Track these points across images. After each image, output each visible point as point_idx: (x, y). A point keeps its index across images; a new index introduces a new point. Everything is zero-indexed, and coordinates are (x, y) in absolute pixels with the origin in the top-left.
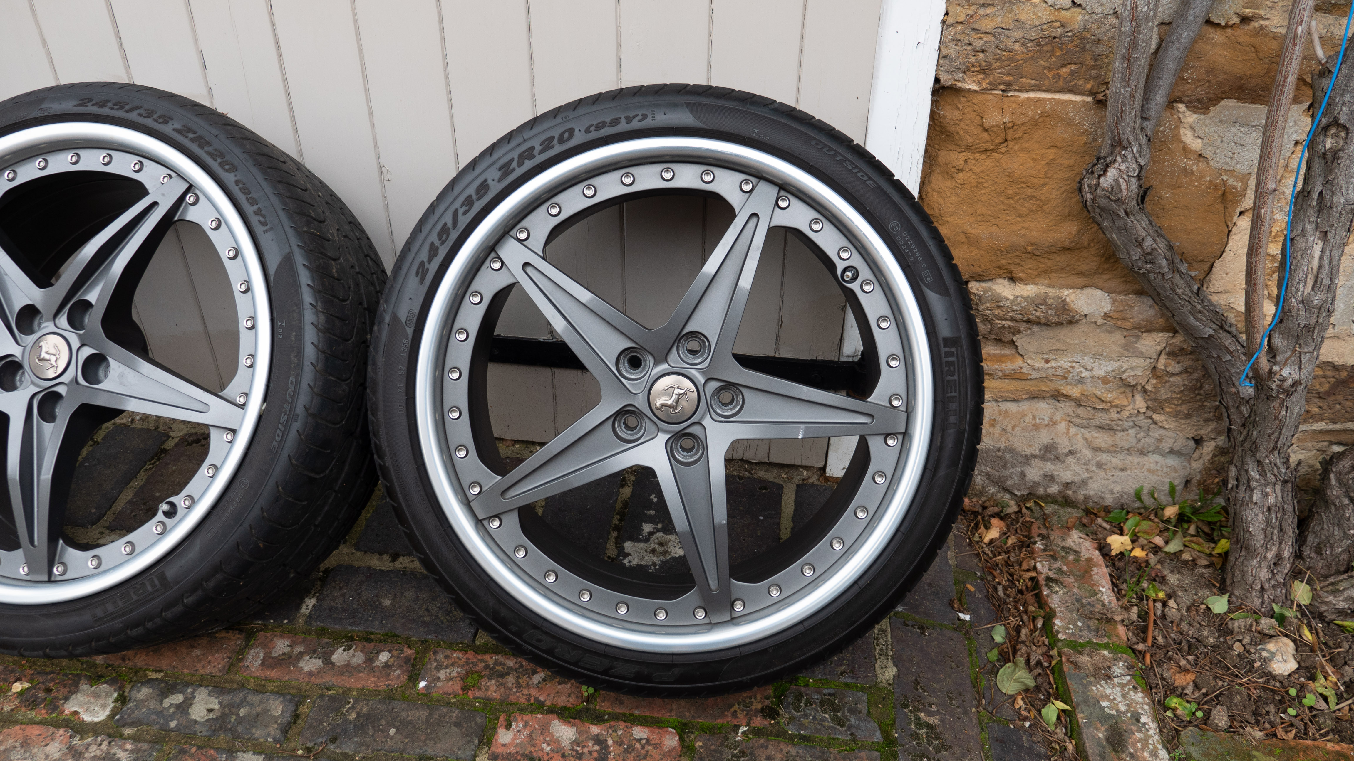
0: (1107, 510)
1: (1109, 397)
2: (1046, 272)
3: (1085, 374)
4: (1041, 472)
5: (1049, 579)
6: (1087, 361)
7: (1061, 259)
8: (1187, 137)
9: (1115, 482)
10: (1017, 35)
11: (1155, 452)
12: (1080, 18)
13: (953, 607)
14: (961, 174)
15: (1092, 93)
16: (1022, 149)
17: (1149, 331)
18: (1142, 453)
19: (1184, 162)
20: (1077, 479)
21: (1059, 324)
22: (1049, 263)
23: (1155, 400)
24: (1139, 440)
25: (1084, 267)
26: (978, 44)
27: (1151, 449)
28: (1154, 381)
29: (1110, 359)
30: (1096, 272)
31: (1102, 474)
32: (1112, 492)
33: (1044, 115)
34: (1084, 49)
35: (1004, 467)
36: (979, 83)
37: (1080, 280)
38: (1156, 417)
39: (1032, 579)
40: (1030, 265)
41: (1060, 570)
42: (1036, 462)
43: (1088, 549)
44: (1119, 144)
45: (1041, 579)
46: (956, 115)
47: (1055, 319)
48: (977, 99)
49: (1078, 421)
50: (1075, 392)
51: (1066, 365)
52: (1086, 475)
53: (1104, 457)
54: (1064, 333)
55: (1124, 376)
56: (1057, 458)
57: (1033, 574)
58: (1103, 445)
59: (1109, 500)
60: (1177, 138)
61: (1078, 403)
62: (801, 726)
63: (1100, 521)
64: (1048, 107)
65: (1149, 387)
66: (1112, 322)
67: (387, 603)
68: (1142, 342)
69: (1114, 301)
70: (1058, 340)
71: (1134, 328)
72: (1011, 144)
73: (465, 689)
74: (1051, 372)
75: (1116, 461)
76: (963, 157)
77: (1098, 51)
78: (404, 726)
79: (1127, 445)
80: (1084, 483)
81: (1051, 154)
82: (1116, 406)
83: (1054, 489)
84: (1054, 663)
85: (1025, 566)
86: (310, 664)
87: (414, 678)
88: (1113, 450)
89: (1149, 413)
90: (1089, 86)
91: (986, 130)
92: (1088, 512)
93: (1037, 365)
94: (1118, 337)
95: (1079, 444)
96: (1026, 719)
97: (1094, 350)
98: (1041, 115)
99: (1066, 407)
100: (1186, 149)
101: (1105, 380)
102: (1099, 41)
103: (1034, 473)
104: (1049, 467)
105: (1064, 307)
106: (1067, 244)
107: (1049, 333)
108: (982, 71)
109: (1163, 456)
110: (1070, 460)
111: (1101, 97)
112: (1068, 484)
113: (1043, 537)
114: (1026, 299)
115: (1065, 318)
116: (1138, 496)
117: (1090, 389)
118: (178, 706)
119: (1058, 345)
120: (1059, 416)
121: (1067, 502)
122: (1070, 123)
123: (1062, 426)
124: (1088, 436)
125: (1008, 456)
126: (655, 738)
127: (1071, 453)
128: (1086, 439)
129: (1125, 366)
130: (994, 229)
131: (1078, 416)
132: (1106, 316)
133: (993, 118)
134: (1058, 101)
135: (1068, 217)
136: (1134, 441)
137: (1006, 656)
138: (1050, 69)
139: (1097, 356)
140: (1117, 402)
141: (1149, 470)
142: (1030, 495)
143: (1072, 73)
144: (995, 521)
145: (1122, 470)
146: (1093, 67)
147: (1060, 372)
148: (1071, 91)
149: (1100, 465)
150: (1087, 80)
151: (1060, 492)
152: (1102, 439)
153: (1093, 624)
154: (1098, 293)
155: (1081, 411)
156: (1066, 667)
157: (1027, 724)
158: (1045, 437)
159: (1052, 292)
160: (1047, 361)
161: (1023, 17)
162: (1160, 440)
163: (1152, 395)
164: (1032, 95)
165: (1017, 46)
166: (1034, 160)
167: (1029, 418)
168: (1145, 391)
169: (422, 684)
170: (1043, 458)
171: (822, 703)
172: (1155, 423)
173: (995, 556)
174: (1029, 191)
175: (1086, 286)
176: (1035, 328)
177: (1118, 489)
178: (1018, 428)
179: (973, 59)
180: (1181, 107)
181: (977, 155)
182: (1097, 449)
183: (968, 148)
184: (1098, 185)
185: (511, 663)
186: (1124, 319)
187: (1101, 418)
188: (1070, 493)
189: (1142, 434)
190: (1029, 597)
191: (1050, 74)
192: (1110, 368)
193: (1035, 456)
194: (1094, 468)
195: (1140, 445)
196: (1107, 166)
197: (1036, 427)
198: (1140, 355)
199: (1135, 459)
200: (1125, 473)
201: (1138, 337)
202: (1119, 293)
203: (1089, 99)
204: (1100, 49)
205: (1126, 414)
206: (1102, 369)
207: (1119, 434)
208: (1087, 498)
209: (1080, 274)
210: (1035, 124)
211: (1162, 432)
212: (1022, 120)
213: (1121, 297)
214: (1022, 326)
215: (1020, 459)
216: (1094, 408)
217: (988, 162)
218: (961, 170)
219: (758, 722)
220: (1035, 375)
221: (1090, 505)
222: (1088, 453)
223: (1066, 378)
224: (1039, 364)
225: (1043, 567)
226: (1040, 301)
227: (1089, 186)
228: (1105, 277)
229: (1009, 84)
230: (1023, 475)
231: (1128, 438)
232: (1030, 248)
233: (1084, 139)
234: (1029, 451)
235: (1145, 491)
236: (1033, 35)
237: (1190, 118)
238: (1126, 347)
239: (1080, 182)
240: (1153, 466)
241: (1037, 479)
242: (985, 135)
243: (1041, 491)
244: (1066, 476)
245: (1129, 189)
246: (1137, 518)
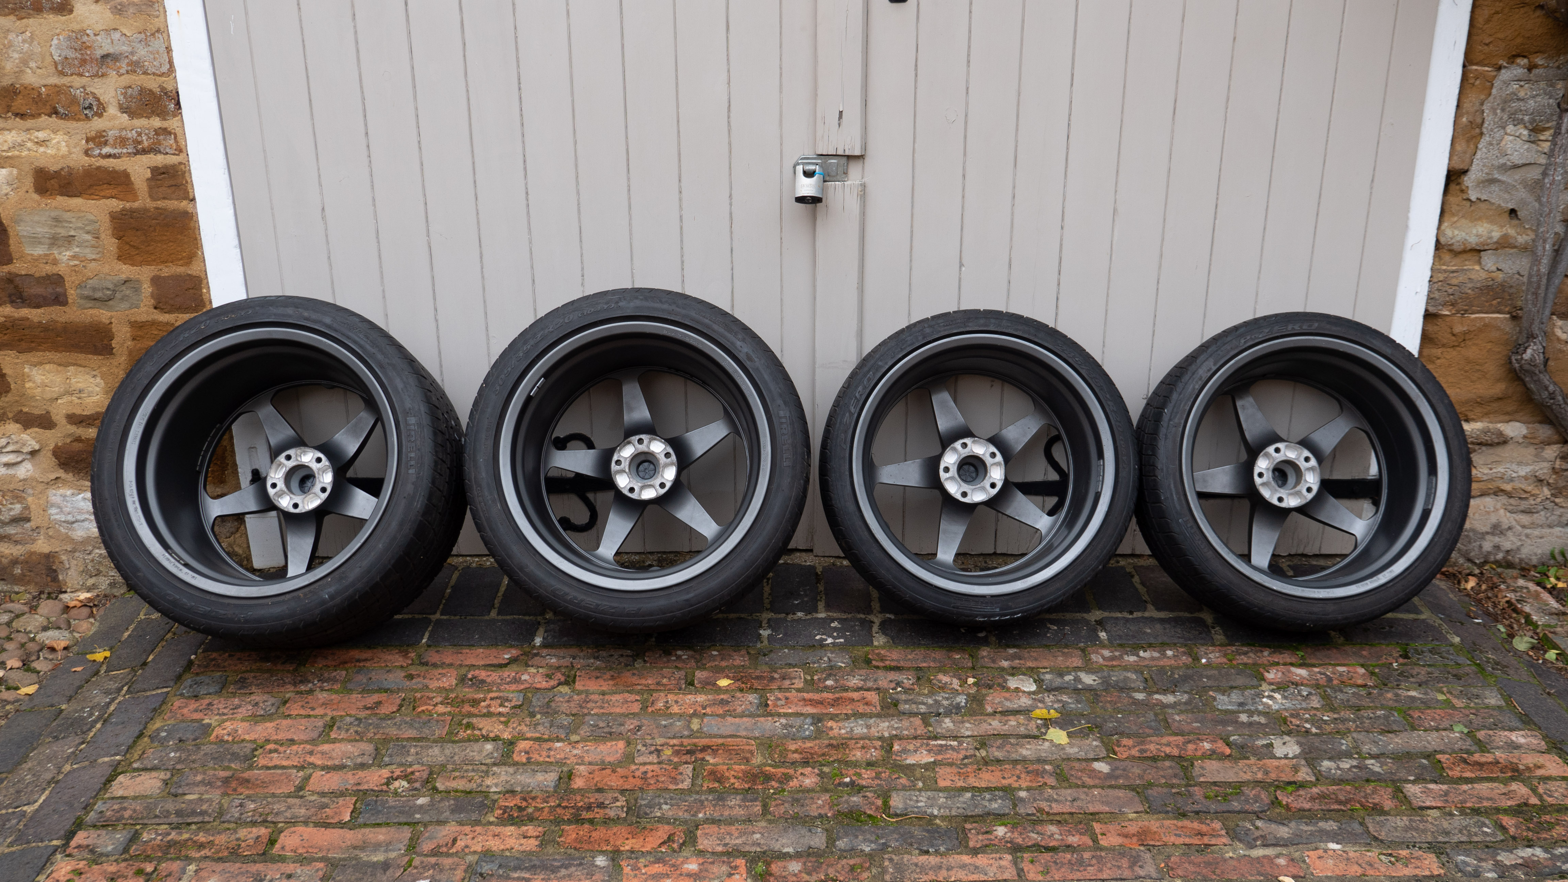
0: (1535, 566)
1: (1529, 488)
2: (1486, 414)
3: (1514, 475)
4: (1492, 544)
5: (1517, 600)
6: (1514, 467)
7: (1495, 405)
8: (1559, 333)
9: (1537, 547)
10: (1470, 285)
11: (1557, 526)
12: (1501, 276)
13: (1470, 616)
14: (1439, 361)
15: (1509, 313)
16: (1474, 344)
17: (1549, 444)
18: (1550, 526)
19: (1559, 346)
20: (1514, 547)
21: (1498, 444)
22: (1489, 408)
23: (1556, 488)
24: (1547, 518)
25: (1509, 409)
26: (1450, 291)
27: (1556, 523)
28: (1554, 476)
29: (1527, 464)
30: (1516, 412)
31: (1529, 541)
32: (1536, 555)
33: (1486, 325)
34: (1504, 291)
35: (1470, 542)
36: (1450, 311)
37: (1507, 418)
38: (1557, 500)
39: (1507, 602)
40: (1478, 410)
41: (1521, 596)
42: (1488, 537)
43: (1532, 586)
44: (1531, 336)
45: (1513, 601)
46: (1436, 328)
47: (1496, 441)
48: (1448, 319)
49: (1510, 508)
50: (1508, 487)
51: (1503, 470)
52: (1520, 543)
53: (1528, 531)
54: (1499, 450)
55: (1537, 474)
56: (1502, 533)
57: (1507, 599)
58: (1527, 523)
59: (1535, 561)
60: (1553, 333)
61: (1509, 495)
62: (1426, 661)
63: (1532, 573)
64: (1487, 320)
65: (1551, 481)
66: (1527, 441)
67: (1149, 631)
68: (1546, 451)
69: (1528, 428)
70: (1497, 455)
71: (1542, 443)
72: (1467, 342)
73: (1230, 660)
74: (1495, 475)
75: (1537, 532)
76: (1440, 351)
77: (1511, 291)
78: (1208, 678)
79: (1540, 523)
80: (1518, 549)
81: (1489, 346)
82: (1533, 495)
83: (1500, 556)
84: (1541, 635)
85: (1500, 596)
86: (1132, 659)
87: (1197, 659)
88: (1533, 526)
89: (1553, 499)
90: (1507, 309)
91: (1454, 335)
92: (1523, 569)
93: (1486, 472)
94: (1531, 450)
95: (1514, 523)
96: (1538, 660)
97: (1518, 460)
98: (1483, 326)
99: (1503, 499)
100: (1559, 339)
101: (1526, 478)
102: (1511, 287)
103: (1487, 546)
104: (1497, 539)
105: (1500, 434)
106: (1500, 395)
107: (1491, 450)
108: (1452, 305)
109: (1563, 527)
110: (1510, 533)
111: (1514, 314)
112: (1508, 551)
113: (1503, 583)
114: (1478, 430)
115: (1502, 439)
116: (1553, 556)
117: (1518, 484)
118: (1074, 680)
119: (1497, 459)
120: (1499, 505)
121: (1510, 565)
122: (1498, 329)
123: (1502, 511)
124: (1517, 518)
125: (1471, 534)
126: (1351, 669)
127: (1510, 528)
128: (1516, 520)
129: (1537, 468)
130: (1458, 390)
131: (1511, 505)
132: (1525, 437)
133: (1458, 329)
134: (1491, 318)
135: (1498, 380)
136: (1544, 519)
137: (1511, 636)
138: (1487, 302)
139: (1520, 463)
140: (1534, 492)
141: (1557, 537)
142: (1486, 562)
143: (1499, 303)
144: (1470, 577)
145: (1541, 538)
146: (1509, 299)
147: (1499, 475)
148: (1498, 312)
149: (1527, 536)
150: (1506, 306)
151: (1504, 558)
152: (1525, 519)
153: (1555, 617)
154: (1518, 424)
155: (1512, 501)
156: (1550, 635)
157: (1541, 662)
158: (1493, 519)
159: (1491, 426)
160: (1491, 469)
161: (1473, 277)
162: (1560, 516)
163: (1554, 486)
164: (1477, 315)
165: (1469, 291)
166: (1480, 350)
167: (1482, 507)
168: (1549, 484)
169: (1204, 661)
170: (1493, 534)
171: (1431, 652)
172: (1556, 504)
173: (1478, 594)
174: (1478, 367)
175: (1510, 421)
176: (1484, 448)
177: (1539, 551)
178: (1477, 515)
179: (1447, 299)
180: (1555, 317)
181: (1448, 349)
182: (1524, 527)
183: (1444, 346)
184: (1522, 358)
185: (1245, 649)
186: (1534, 438)
187: (1524, 505)
188: (1510, 557)
189: (1549, 514)
190: (1509, 611)
191: (1487, 304)
192: (1528, 470)
193: (1487, 533)
194: (1524, 538)
195: (1548, 522)
196: (1526, 348)
197: (1488, 513)
198: (1545, 460)
199: (1548, 531)
200: (1542, 540)
201: (1543, 449)
202: (1529, 423)
203: (1508, 316)
204: (1512, 290)
205: (1539, 500)
206: (1523, 471)
207: (1536, 515)
208: (1521, 560)
209: (1507, 413)
210: (1480, 330)
211: (1562, 510)
212: (1474, 328)
213: (1530, 426)
214: (1477, 447)
215: (1479, 536)
216: (1520, 498)
217: (1455, 353)
218: (1439, 358)
219: (1401, 660)
220: (1485, 478)
221: (1523, 565)
222: (1519, 528)
223: (1502, 478)
224: (1486, 471)
225: (1511, 596)
226: (1485, 432)
227: (1516, 360)
228: (1521, 414)
229: (1466, 311)
230: (1481, 547)
231: (1540, 518)
232: (1479, 400)
233: (1507, 337)
234: (1484, 529)
235: (1557, 551)
236: (1478, 285)
237: (1560, 323)
238: (1536, 456)
239: (1510, 359)
240: (1559, 534)
241: (1489, 549)
242: (1454, 338)
243: (1492, 558)
244: (1507, 545)
245: (1539, 359)
246: (1555, 568)
